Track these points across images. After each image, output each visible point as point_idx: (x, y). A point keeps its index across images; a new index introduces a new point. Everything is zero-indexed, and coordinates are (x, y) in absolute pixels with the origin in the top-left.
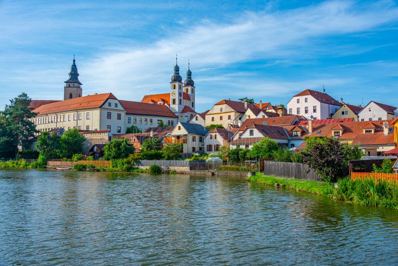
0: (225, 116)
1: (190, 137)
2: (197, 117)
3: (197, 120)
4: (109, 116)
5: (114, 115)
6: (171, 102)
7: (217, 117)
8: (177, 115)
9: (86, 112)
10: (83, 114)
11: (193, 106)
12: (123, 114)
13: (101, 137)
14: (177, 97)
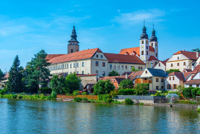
0: (181, 63)
1: (154, 79)
2: (160, 64)
3: (159, 66)
4: (97, 64)
5: (100, 63)
6: (140, 53)
7: (175, 64)
8: (145, 62)
9: (82, 62)
10: (80, 63)
11: (156, 56)
12: (106, 63)
13: (92, 79)
14: (144, 49)
